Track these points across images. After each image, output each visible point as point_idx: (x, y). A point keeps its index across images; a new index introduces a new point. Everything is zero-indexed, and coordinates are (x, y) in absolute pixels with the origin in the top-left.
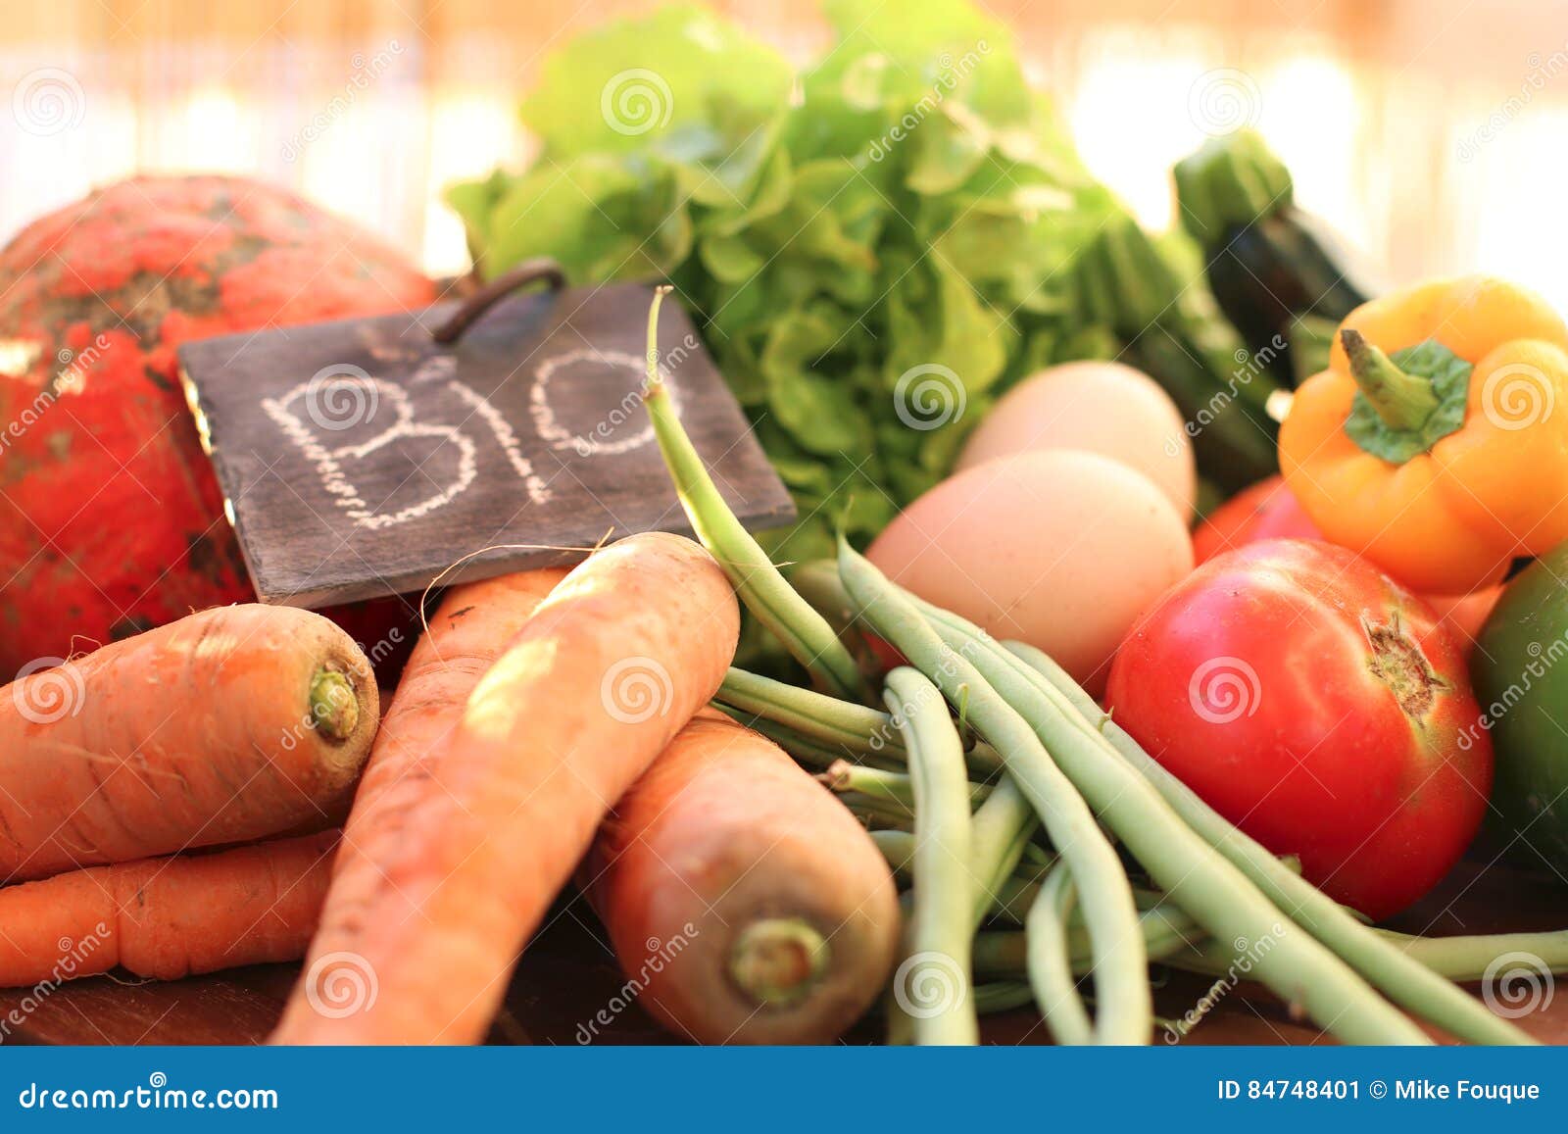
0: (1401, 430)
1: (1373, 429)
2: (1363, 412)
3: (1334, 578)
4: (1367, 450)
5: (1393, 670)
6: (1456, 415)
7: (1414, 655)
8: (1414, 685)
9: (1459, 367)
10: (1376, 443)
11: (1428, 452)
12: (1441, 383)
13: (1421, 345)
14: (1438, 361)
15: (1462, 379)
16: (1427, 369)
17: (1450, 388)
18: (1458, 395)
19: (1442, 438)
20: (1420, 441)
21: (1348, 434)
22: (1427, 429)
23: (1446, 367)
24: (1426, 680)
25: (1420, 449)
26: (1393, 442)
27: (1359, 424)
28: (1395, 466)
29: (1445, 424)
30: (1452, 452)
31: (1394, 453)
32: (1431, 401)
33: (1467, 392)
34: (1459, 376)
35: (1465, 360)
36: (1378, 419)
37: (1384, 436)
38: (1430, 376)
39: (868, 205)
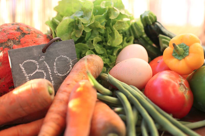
0: (180, 55)
1: (176, 55)
2: (175, 53)
3: (173, 76)
4: (175, 58)
5: (182, 88)
6: (187, 53)
7: (184, 86)
8: (184, 90)
9: (187, 47)
10: (177, 57)
11: (184, 58)
12: (185, 49)
13: (182, 44)
14: (184, 46)
15: (188, 49)
16: (183, 47)
17: (186, 50)
18: (187, 51)
19: (186, 56)
20: (183, 57)
21: (173, 56)
22: (184, 55)
23: (185, 47)
24: (186, 89)
25: (183, 58)
26: (179, 57)
27: (174, 54)
28: (180, 60)
29: (186, 55)
30: (188, 58)
31: (179, 58)
32: (184, 51)
33: (189, 50)
34: (187, 48)
35: (188, 46)
36: (177, 53)
37: (178, 56)
38: (183, 48)
39: (104, 21)
